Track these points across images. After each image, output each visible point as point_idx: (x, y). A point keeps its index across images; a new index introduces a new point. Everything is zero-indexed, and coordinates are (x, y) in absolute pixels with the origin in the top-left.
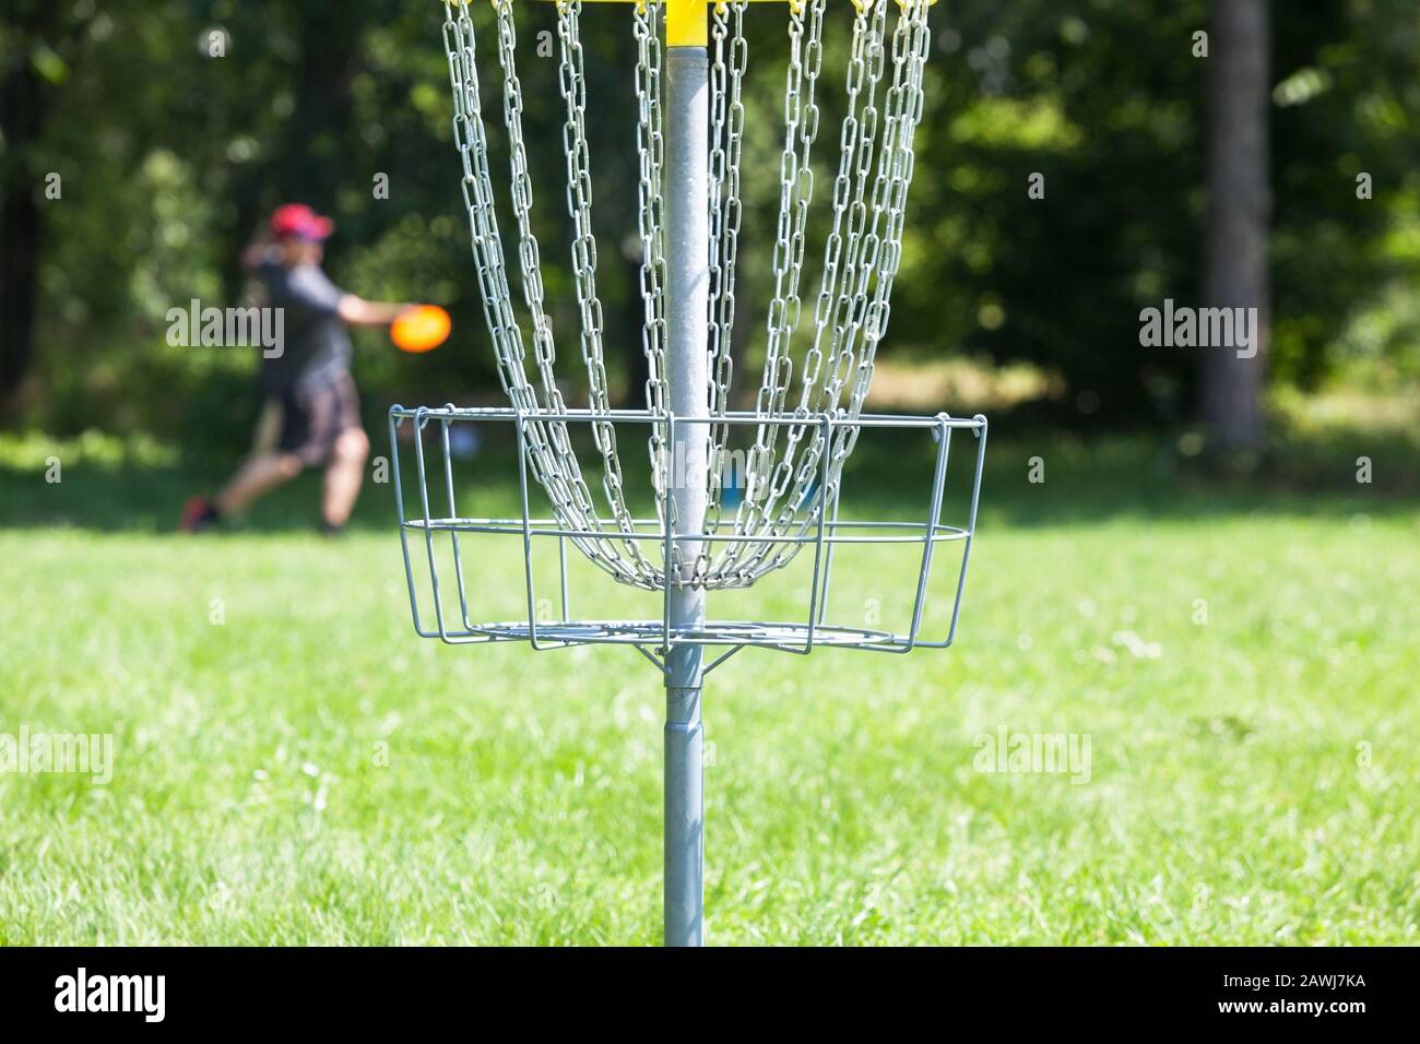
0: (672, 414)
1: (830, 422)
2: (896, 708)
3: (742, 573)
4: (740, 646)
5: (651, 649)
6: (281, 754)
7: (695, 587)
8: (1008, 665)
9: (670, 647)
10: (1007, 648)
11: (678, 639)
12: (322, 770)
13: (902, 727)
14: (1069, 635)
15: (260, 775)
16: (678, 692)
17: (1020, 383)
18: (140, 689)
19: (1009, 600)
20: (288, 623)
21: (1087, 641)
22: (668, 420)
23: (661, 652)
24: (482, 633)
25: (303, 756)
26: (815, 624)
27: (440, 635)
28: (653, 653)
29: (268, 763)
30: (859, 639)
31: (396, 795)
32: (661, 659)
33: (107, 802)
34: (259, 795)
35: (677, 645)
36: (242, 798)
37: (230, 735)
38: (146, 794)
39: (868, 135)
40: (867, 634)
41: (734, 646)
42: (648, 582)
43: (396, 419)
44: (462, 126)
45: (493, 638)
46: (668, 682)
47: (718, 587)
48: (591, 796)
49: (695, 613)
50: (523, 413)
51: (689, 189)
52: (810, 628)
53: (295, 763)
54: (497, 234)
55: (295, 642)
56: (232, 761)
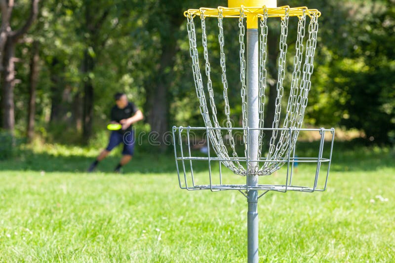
0: (248, 127)
1: (291, 129)
2: (316, 215)
3: (268, 171)
4: (268, 190)
5: (244, 191)
6: (150, 226)
7: (255, 175)
8: (348, 204)
9: (248, 191)
10: (347, 200)
11: (251, 189)
12: (161, 230)
13: (318, 220)
14: (364, 196)
15: (144, 231)
16: (252, 204)
17: (354, 134)
18: (114, 211)
19: (349, 188)
20: (155, 194)
21: (368, 198)
22: (247, 129)
23: (246, 192)
24: (198, 188)
25: (156, 227)
26: (288, 185)
27: (186, 188)
28: (244, 192)
29: (147, 229)
30: (300, 189)
31: (180, 236)
32: (246, 195)
33: (102, 238)
34: (144, 237)
35: (251, 191)
36: (139, 238)
37: (137, 222)
38: (113, 237)
39: (301, 52)
40: (302, 188)
41: (266, 191)
42: (242, 174)
43: (174, 130)
44: (192, 51)
45: (201, 189)
46: (249, 201)
47: (262, 175)
48: (233, 237)
49: (256, 182)
50: (208, 127)
51: (253, 67)
52: (286, 186)
53: (154, 228)
54: (201, 80)
55: (156, 198)
56: (137, 228)
